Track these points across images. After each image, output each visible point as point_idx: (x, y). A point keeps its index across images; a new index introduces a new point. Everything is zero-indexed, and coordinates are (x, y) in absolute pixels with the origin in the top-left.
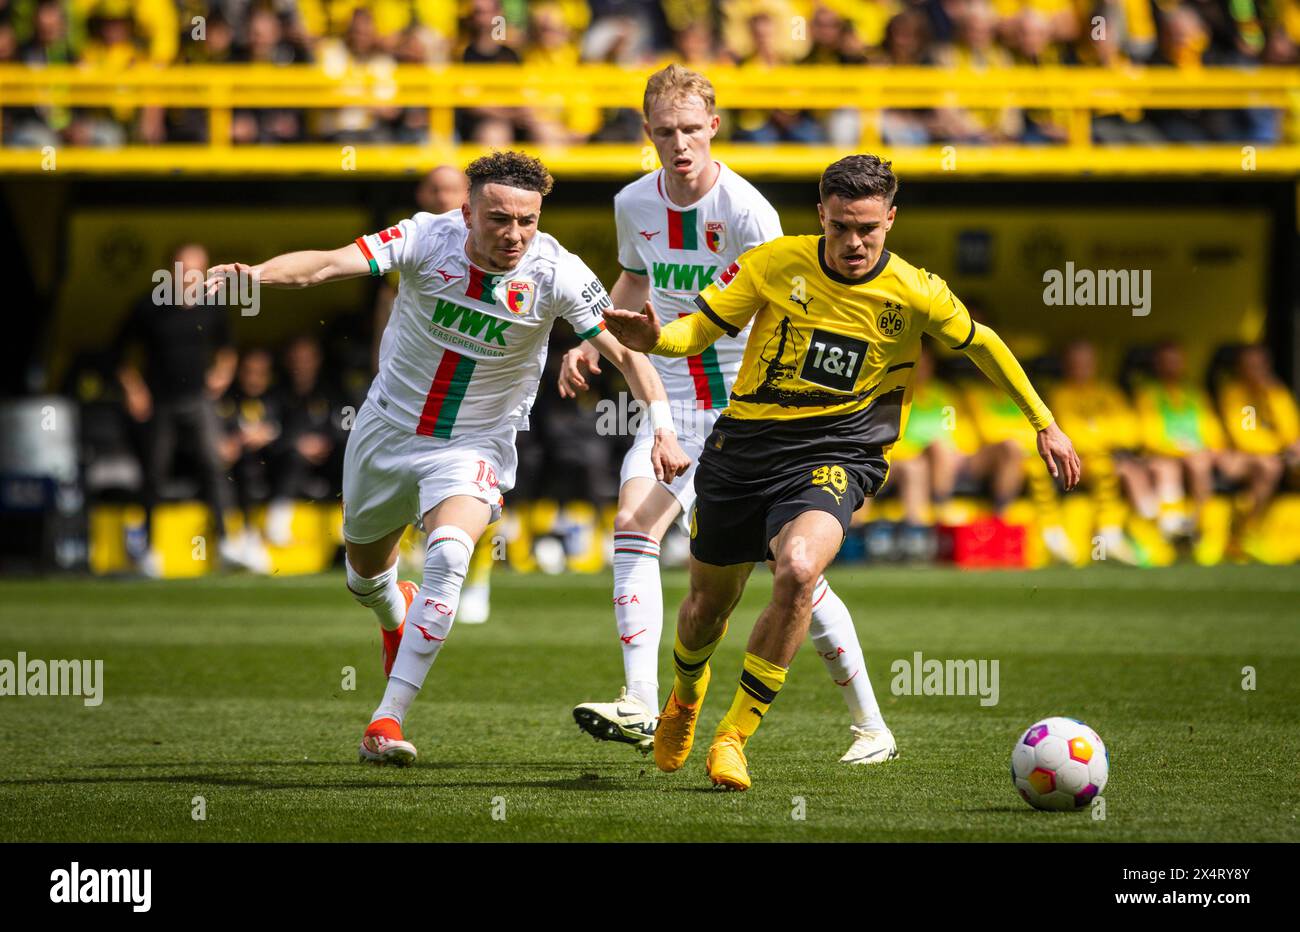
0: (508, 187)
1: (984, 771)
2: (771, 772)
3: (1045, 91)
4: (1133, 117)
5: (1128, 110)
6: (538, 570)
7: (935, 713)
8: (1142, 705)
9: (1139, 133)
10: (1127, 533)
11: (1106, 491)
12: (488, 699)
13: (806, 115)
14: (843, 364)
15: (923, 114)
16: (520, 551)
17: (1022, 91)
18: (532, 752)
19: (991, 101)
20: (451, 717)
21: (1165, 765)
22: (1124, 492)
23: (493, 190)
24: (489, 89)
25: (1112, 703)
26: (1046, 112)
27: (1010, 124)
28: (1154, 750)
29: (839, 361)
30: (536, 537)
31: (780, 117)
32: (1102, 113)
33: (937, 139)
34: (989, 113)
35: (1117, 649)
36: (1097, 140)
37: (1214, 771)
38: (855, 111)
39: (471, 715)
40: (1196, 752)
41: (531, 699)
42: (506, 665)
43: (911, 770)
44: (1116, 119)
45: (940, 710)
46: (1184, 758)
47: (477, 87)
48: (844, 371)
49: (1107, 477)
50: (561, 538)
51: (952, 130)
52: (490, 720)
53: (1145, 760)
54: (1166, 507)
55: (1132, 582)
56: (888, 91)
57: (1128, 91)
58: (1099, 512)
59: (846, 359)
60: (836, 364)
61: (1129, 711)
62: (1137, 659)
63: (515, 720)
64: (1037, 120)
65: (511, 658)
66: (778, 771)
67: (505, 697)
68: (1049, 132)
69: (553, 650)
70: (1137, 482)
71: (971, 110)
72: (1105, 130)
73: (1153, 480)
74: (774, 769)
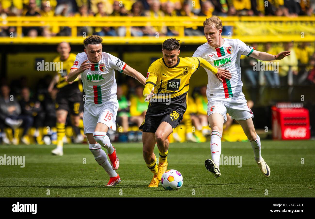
0: (93, 45)
1: (158, 195)
2: (104, 195)
3: (172, 22)
4: (195, 28)
5: (194, 26)
6: (44, 144)
7: (145, 180)
8: (197, 178)
9: (197, 33)
10: (194, 134)
11: (188, 124)
12: (31, 177)
13: (112, 28)
14: (176, 85)
15: (141, 28)
16: (39, 139)
17: (167, 22)
18: (43, 190)
19: (159, 25)
20: (22, 181)
21: (204, 193)
22: (193, 124)
23: (90, 46)
24: (31, 22)
25: (190, 177)
26: (173, 27)
27: (164, 31)
28: (201, 189)
29: (175, 85)
30: (44, 136)
31: (106, 29)
32: (187, 27)
33: (145, 35)
34: (158, 28)
35: (191, 164)
36: (186, 35)
37: (216, 195)
38: (125, 27)
39: (27, 181)
40: (212, 190)
41: (42, 177)
42: (36, 168)
43: (139, 195)
44: (191, 29)
45: (147, 179)
46: (208, 191)
47: (28, 21)
48: (176, 87)
49: (189, 120)
50: (50, 136)
51: (149, 32)
52: (32, 182)
53: (199, 192)
54: (203, 127)
55: (195, 146)
56: (132, 22)
57: (194, 22)
58: (187, 128)
59: (176, 84)
60: (174, 85)
61: (195, 179)
62: (197, 166)
63: (38, 182)
64: (171, 29)
65: (38, 167)
66: (105, 195)
67: (36, 176)
68: (174, 32)
69: (48, 164)
70: (196, 121)
71: (154, 27)
72: (188, 32)
73: (200, 121)
74: (104, 194)
